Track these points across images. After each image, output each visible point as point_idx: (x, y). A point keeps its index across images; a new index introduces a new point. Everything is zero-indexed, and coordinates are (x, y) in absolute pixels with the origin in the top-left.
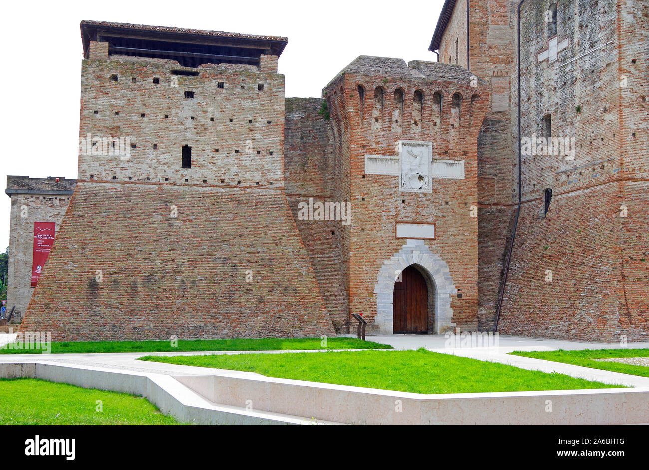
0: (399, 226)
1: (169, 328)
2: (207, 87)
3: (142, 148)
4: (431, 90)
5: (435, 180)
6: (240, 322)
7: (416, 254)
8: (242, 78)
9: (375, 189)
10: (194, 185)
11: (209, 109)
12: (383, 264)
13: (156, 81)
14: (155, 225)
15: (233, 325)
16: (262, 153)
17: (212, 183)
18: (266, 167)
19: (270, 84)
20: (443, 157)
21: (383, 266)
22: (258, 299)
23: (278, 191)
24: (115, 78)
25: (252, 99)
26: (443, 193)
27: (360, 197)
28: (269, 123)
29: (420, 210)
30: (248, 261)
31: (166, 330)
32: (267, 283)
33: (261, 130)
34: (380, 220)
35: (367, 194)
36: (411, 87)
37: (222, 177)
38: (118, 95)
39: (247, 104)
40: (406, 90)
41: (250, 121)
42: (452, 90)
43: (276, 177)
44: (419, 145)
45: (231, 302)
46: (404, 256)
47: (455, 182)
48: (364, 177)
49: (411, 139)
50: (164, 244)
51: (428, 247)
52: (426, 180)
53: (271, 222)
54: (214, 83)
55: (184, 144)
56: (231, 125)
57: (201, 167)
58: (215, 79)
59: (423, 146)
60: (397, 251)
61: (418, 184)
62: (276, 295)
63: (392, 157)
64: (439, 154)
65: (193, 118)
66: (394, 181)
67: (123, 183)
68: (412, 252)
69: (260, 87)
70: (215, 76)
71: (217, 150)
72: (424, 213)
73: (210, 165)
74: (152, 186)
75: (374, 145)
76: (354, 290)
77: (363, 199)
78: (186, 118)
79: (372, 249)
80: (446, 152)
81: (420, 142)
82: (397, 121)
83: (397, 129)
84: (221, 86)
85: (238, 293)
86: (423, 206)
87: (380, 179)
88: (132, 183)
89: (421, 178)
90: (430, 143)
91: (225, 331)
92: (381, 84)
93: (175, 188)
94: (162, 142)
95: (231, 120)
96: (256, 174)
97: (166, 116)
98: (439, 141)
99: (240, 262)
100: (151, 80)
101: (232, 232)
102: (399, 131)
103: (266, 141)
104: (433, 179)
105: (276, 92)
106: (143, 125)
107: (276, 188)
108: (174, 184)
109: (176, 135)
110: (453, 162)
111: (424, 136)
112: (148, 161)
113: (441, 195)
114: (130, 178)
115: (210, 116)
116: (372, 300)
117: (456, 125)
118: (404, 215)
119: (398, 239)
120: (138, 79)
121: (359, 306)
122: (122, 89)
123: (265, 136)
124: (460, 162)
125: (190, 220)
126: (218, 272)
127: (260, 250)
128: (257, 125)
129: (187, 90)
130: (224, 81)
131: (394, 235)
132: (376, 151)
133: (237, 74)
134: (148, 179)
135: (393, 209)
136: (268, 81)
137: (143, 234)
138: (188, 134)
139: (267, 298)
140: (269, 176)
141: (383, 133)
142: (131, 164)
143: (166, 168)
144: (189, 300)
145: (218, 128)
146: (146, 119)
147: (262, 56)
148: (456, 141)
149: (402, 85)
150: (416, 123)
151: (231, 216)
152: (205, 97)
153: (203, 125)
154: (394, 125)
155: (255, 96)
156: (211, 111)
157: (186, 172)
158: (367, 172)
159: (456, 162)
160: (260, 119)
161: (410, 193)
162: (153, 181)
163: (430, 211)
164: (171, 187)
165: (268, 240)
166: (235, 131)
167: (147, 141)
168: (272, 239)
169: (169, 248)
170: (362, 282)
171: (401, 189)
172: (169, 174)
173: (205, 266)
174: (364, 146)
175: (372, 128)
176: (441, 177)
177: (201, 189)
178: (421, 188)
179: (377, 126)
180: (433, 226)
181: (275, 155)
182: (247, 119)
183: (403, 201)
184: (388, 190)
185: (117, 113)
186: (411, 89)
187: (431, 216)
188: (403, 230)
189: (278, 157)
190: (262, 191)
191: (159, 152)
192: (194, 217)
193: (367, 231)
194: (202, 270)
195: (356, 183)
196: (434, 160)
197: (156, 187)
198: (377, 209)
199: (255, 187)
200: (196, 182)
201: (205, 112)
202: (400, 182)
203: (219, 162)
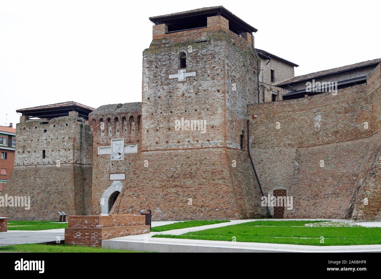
0: (111, 175)
1: (26, 217)
2: (50, 127)
3: (31, 152)
4: (121, 116)
5: (125, 154)
6: (47, 215)
7: (117, 187)
8: (61, 122)
9: (102, 160)
10: (46, 164)
11: (51, 136)
12: (104, 191)
13: (36, 127)
14: (31, 180)
15: (44, 216)
16: (67, 150)
17: (51, 163)
18: (68, 155)
19: (70, 123)
20: (129, 144)
21: (104, 192)
22: (54, 207)
23: (71, 164)
24: (24, 128)
25: (64, 129)
26: (128, 160)
27: (96, 164)
28: (69, 138)
29: (119, 168)
30: (55, 192)
31: (25, 218)
32: (58, 201)
33: (66, 141)
34: (103, 173)
35: (99, 163)
36: (112, 116)
37: (54, 161)
38: (25, 134)
39: (62, 132)
40: (111, 118)
41: (63, 138)
42: (129, 115)
43: (71, 159)
44: (120, 140)
45: (46, 208)
46: (112, 188)
47: (133, 154)
48: (98, 156)
49: (116, 138)
50: (32, 187)
51: (121, 183)
52: (122, 155)
53: (66, 177)
54: (52, 125)
55: (43, 149)
56: (57, 141)
57: (48, 157)
58: (53, 124)
59: (121, 140)
60: (109, 186)
61: (119, 156)
62: (60, 205)
63: (108, 146)
64: (127, 143)
65: (46, 139)
66: (109, 157)
67: (26, 166)
68: (115, 186)
69: (67, 125)
70: (53, 123)
71: (53, 151)
72: (120, 169)
73: (51, 156)
74: (33, 166)
75: (101, 142)
76: (93, 203)
77: (97, 165)
78: (44, 140)
79: (100, 186)
80: (130, 142)
81: (119, 139)
82: (111, 131)
83: (110, 135)
84: (55, 126)
85: (49, 205)
86: (120, 166)
87: (104, 156)
88: (28, 165)
89: (120, 154)
90: (123, 139)
91: (41, 219)
92: (101, 117)
93: (40, 166)
94: (37, 150)
95: (57, 139)
96: (64, 158)
97: (38, 140)
98: (127, 138)
99: (52, 193)
100: (34, 127)
101: (53, 182)
102: (111, 135)
103: (68, 145)
104: (124, 154)
105: (72, 126)
106: (32, 144)
107: (70, 163)
108: (40, 165)
109: (41, 146)
110: (133, 146)
111: (121, 136)
112: (33, 157)
113: (127, 160)
114: (28, 164)
115: (51, 138)
116: (100, 207)
117: (134, 130)
118: (112, 170)
119: (110, 181)
120: (31, 128)
121: (95, 209)
122: (26, 132)
123: (68, 143)
124: (136, 145)
125: (42, 178)
126: (45, 197)
127: (60, 188)
128: (65, 139)
129: (44, 129)
130: (55, 124)
131: (108, 179)
132: (102, 145)
133: (60, 121)
134: (33, 163)
135: (108, 168)
136: (69, 122)
137: (27, 184)
138: (45, 146)
139: (57, 206)
140: (69, 158)
141: (105, 137)
142: (28, 159)
143: (38, 159)
144: (34, 207)
145: (53, 142)
146: (32, 142)
147: (69, 112)
148: (134, 136)
149: (110, 116)
150: (118, 131)
151: (54, 175)
152: (50, 131)
153: (49, 142)
154: (109, 133)
155: (65, 128)
156: (52, 136)
157: (43, 160)
158: (99, 154)
159: (134, 145)
160: (66, 137)
161: (115, 161)
162: (34, 164)
163: (123, 168)
164: (39, 166)
165: (63, 184)
166: (58, 143)
167: (33, 150)
168: (64, 183)
169: (33, 188)
170: (96, 199)
171: (111, 160)
172: (39, 161)
173: (41, 195)
174: (98, 143)
175: (101, 135)
176: (127, 153)
177: (48, 166)
178: (120, 158)
179: (103, 134)
180: (124, 174)
181: (71, 150)
182: (62, 137)
183: (112, 164)
184: (107, 161)
185: (25, 141)
186: (112, 117)
187: (123, 170)
188: (112, 177)
189: (71, 151)
190: (66, 165)
191: (36, 153)
192: (43, 176)
193: (98, 178)
194: (41, 196)
195: (95, 159)
196: (125, 146)
197: (35, 166)
198: (102, 169)
199: (64, 163)
200: (46, 163)
201: (49, 137)
202: (111, 157)
203: (53, 155)
